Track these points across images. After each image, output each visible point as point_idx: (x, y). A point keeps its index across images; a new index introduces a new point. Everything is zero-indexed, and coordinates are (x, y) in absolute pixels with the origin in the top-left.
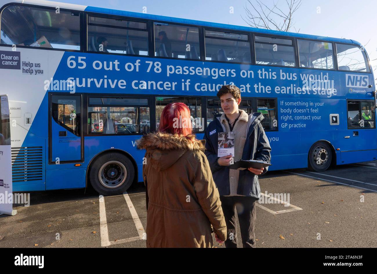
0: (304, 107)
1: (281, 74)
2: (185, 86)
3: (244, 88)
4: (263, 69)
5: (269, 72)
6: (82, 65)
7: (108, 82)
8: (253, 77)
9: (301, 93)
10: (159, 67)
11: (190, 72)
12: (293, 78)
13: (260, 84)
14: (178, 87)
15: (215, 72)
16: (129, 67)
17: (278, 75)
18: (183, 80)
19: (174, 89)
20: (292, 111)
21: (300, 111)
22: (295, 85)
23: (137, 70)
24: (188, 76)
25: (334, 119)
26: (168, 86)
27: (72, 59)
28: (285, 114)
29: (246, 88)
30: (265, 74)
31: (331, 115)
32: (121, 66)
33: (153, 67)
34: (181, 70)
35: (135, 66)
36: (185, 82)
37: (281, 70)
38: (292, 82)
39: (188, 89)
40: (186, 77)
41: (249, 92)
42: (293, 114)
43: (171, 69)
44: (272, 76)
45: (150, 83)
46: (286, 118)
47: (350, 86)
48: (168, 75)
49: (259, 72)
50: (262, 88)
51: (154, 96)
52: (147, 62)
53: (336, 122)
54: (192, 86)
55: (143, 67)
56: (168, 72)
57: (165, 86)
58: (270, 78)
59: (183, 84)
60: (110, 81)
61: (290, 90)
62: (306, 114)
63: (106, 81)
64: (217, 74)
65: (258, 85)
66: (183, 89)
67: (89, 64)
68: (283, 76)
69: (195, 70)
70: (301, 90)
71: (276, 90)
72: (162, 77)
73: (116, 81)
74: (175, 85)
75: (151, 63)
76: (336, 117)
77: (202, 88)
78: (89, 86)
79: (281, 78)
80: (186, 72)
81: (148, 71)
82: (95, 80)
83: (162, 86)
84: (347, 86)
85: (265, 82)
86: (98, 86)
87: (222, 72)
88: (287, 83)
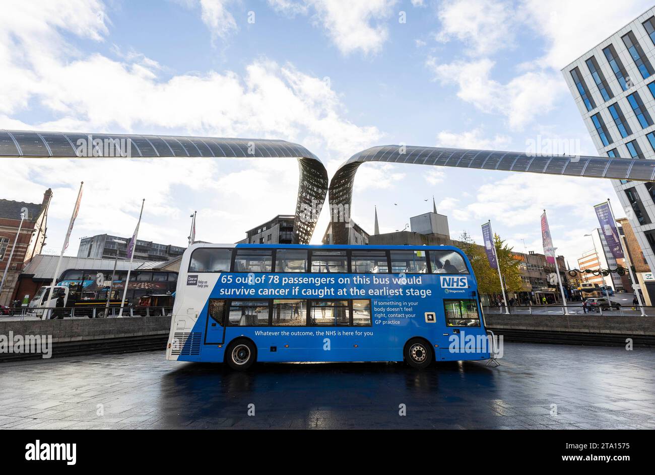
0: (397, 306)
1: (374, 279)
2: (295, 291)
3: (342, 292)
4: (358, 277)
5: (363, 278)
6: (229, 280)
7: (244, 291)
8: (349, 283)
9: (393, 294)
10: (277, 279)
11: (299, 281)
12: (385, 282)
13: (355, 288)
14: (290, 292)
15: (318, 281)
16: (258, 280)
17: (371, 280)
18: (294, 288)
19: (286, 294)
20: (386, 310)
21: (393, 309)
22: (387, 288)
23: (263, 282)
24: (298, 285)
25: (430, 317)
26: (282, 292)
27: (224, 277)
28: (379, 313)
29: (343, 291)
30: (360, 280)
31: (426, 314)
33: (273, 279)
34: (292, 280)
35: (261, 280)
36: (295, 288)
37: (374, 277)
38: (385, 285)
39: (297, 294)
40: (295, 285)
41: (345, 294)
42: (387, 313)
43: (285, 280)
44: (366, 282)
45: (270, 290)
46: (380, 316)
47: (446, 286)
48: (283, 285)
49: (355, 279)
50: (357, 291)
51: (272, 300)
52: (269, 276)
53: (433, 320)
54: (300, 292)
55: (267, 279)
56: (284, 282)
57: (280, 292)
58: (364, 283)
59: (293, 290)
60: (245, 290)
61: (383, 292)
62: (400, 312)
63: (242, 290)
64: (319, 282)
65: (353, 289)
66: (293, 294)
67: (234, 279)
68: (376, 281)
69: (302, 280)
70: (393, 292)
71: (369, 292)
72: (279, 286)
73: (249, 290)
74: (288, 291)
75: (272, 277)
76: (432, 315)
77: (307, 293)
78: (232, 294)
79: (375, 283)
80: (296, 282)
81: (270, 282)
82: (236, 290)
83: (278, 292)
84: (442, 287)
85: (360, 287)
86: (238, 293)
87: (323, 280)
88: (380, 287)
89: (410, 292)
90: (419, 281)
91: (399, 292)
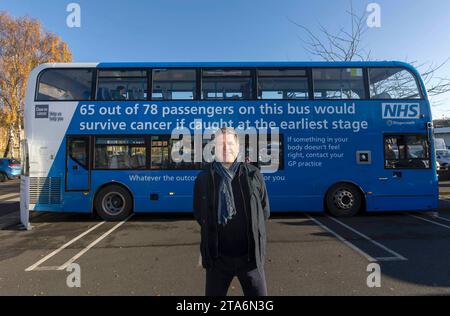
0: (319, 144)
1: (289, 108)
2: (180, 125)
3: (243, 125)
4: (267, 104)
5: (273, 107)
6: (91, 111)
7: (111, 125)
8: (254, 113)
9: (314, 128)
10: (155, 109)
11: (185, 111)
12: (305, 111)
13: (262, 119)
14: (173, 126)
15: (210, 110)
16: (129, 111)
17: (285, 109)
18: (178, 120)
19: (168, 128)
20: (303, 147)
21: (314, 147)
22: (307, 119)
23: (136, 113)
24: (183, 116)
25: (364, 157)
26: (163, 126)
27: (84, 107)
28: (294, 152)
29: (245, 125)
30: (269, 109)
31: (359, 152)
32: (122, 111)
33: (150, 109)
34: (176, 110)
35: (134, 110)
36: (180, 121)
37: (289, 104)
38: (304, 116)
42: (304, 151)
43: (166, 110)
44: (278, 111)
45: (146, 123)
46: (294, 156)
47: (389, 116)
48: (164, 116)
49: (262, 107)
50: (264, 125)
51: (150, 136)
52: (144, 105)
53: (366, 160)
54: (186, 125)
55: (141, 109)
56: (164, 113)
57: (160, 126)
58: (275, 113)
59: (178, 123)
60: (113, 123)
61: (300, 125)
62: (322, 151)
63: (109, 124)
64: (213, 112)
65: (259, 121)
67: (97, 110)
68: (291, 110)
69: (190, 109)
70: (315, 124)
71: (282, 125)
73: (117, 123)
74: (170, 125)
75: (148, 105)
76: (366, 155)
78: (96, 128)
79: (289, 112)
80: (181, 112)
81: (145, 113)
82: (101, 123)
83: (157, 126)
84: (384, 117)
85: (268, 118)
86: (103, 128)
87: (218, 110)
88: (296, 118)
89: (338, 124)
90: (351, 110)
91: (323, 124)
